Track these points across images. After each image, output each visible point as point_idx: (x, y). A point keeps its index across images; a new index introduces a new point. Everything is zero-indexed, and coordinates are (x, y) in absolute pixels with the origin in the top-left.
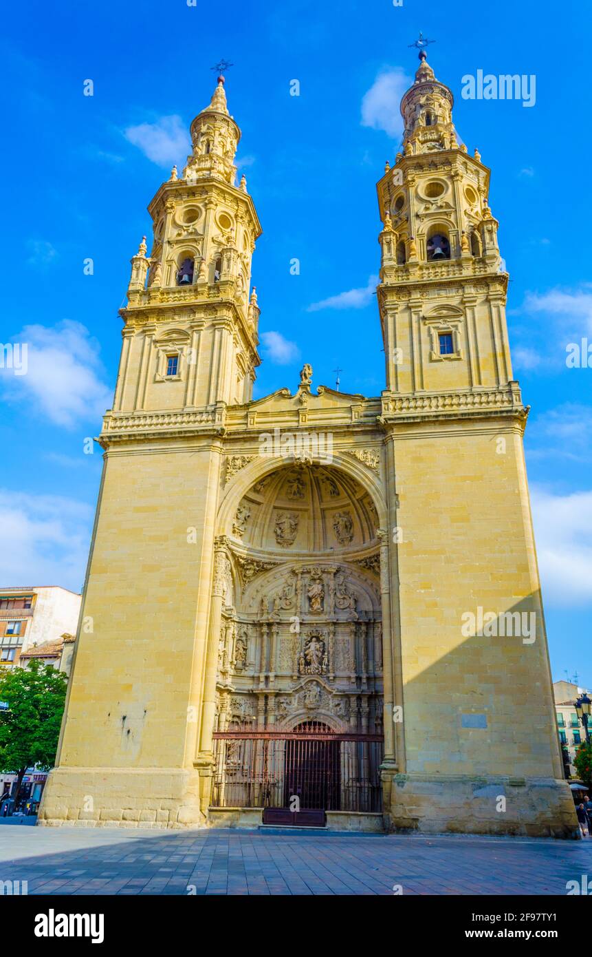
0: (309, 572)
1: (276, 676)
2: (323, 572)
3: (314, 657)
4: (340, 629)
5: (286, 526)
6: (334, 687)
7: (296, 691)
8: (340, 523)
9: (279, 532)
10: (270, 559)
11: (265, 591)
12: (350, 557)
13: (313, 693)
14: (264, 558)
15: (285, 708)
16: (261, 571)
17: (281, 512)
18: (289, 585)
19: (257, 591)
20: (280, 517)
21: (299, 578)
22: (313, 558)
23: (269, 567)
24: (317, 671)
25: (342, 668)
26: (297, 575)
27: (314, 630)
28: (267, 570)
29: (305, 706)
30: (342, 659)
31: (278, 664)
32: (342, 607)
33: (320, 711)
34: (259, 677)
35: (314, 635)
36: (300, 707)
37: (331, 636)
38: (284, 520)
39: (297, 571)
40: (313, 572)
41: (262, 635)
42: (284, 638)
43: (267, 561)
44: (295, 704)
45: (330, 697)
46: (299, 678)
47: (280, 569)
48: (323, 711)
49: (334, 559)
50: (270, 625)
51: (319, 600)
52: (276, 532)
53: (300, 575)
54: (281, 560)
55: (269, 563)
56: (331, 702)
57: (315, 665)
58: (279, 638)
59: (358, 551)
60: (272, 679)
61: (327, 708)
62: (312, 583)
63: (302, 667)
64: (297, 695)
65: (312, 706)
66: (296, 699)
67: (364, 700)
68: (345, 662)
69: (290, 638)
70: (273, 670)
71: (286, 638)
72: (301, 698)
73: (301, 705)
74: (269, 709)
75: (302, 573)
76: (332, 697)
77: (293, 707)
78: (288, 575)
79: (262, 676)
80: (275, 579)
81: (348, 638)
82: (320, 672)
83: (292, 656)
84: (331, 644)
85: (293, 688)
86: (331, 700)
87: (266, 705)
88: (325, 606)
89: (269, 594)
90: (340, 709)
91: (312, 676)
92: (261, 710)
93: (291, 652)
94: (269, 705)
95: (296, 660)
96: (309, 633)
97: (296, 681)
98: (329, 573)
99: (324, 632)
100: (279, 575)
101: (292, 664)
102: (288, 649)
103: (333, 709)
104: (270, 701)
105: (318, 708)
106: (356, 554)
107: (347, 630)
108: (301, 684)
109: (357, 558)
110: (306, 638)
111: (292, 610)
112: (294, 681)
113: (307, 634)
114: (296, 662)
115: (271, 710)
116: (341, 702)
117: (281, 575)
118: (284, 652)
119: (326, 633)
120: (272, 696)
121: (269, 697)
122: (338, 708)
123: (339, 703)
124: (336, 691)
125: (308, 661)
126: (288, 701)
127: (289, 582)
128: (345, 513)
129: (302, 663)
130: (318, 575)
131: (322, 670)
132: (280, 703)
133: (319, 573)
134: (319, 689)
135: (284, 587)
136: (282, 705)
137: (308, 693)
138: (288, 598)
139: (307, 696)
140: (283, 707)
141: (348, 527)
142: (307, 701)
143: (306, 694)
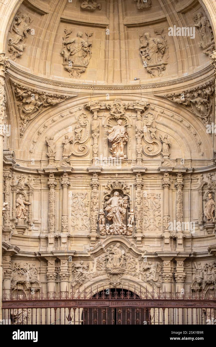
0: (108, 109)
1: (69, 237)
2: (127, 110)
3: (118, 214)
4: (148, 181)
5: (76, 47)
6: (142, 249)
7: (95, 254)
8: (151, 45)
9: (67, 54)
10: (57, 91)
11: (49, 133)
12: (163, 91)
13: (117, 256)
14: (49, 89)
15: (82, 274)
16: (45, 107)
17: (70, 27)
18: (82, 126)
19: (39, 133)
20: (68, 34)
21: (95, 117)
22: (113, 91)
23: (55, 101)
24: (121, 231)
25: (152, 226)
26: (92, 112)
27: (117, 182)
28: (52, 106)
29: (107, 270)
30: (152, 216)
31: (70, 223)
32: (151, 154)
33: (124, 276)
34: (47, 238)
35: (116, 188)
36: (99, 272)
37: (139, 189)
38: (72, 40)
39: (92, 108)
40: (113, 110)
41: (49, 187)
42: (77, 191)
43: (52, 93)
44: (93, 269)
46: (98, 238)
47: (69, 105)
48: (129, 277)
49: (141, 94)
50: (59, 175)
51: (122, 145)
52: (63, 55)
53: (95, 113)
54: (71, 93)
55: (56, 97)
56: (138, 266)
57: (118, 224)
58: (71, 192)
59: (174, 83)
60: (64, 240)
61: (133, 273)
62: (112, 123)
63: (102, 226)
64: (96, 259)
65: (116, 271)
66: (96, 263)
67: (180, 263)
68: (155, 220)
69: (85, 192)
70: (64, 230)
71: (80, 191)
72: (101, 262)
73: (101, 270)
74: (62, 275)
75: (99, 110)
76: (139, 261)
77: (92, 272)
78: (81, 112)
79: (51, 236)
80: (63, 117)
81: (158, 192)
82: (125, 232)
83: (88, 213)
84: (139, 199)
85: (91, 251)
86: (138, 264)
87: (58, 270)
88: (129, 152)
89: (56, 137)
90: (150, 273)
91: (114, 236)
92: (51, 277)
93: (87, 208)
94: (61, 271)
95: (94, 217)
96: (109, 186)
97: (94, 242)
98: (135, 111)
99: (129, 184)
100: (68, 113)
101: (88, 222)
102: (83, 205)
103: (142, 274)
104: (63, 265)
105: (123, 274)
106: (172, 87)
107: (159, 182)
108: (101, 245)
109: (173, 92)
110: (106, 191)
111: (87, 157)
112: (92, 242)
113: (106, 187)
114: (94, 220)
115: (64, 277)
116: (152, 266)
117: (71, 113)
118: (77, 208)
119: (131, 186)
120: (64, 259)
121: (61, 260)
122: (147, 273)
123: (149, 266)
124: (145, 253)
125: (110, 219)
126: (85, 266)
127: (82, 121)
128: (157, 33)
129: (102, 221)
130: (121, 113)
131: (127, 229)
132: (75, 268)
133: (122, 110)
134: (123, 252)
135: (76, 128)
136: (77, 270)
137: (110, 257)
138: (81, 142)
139: (110, 260)
140: (79, 273)
141: (161, 51)
142: (109, 266)
143: (108, 257)
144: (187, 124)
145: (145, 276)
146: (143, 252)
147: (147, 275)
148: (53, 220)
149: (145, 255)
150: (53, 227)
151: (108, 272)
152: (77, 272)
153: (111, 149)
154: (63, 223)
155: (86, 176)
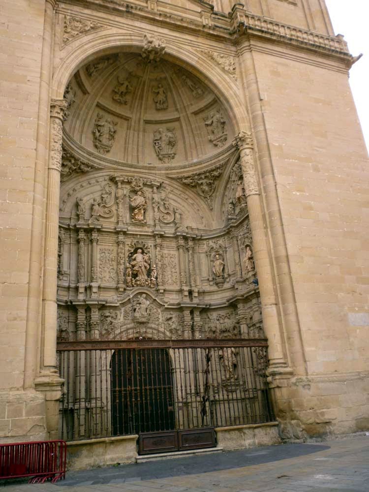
0: (129, 183)
1: (99, 287)
2: (145, 185)
3: (143, 268)
4: (166, 243)
5: (105, 130)
6: (166, 300)
7: (123, 304)
8: (163, 138)
9: (98, 134)
10: (89, 160)
12: (174, 174)
13: (143, 306)
14: (83, 156)
15: (111, 323)
16: (77, 173)
19: (69, 195)
20: (99, 118)
21: (119, 187)
22: (133, 169)
23: (86, 169)
24: (147, 283)
25: (170, 281)
26: (116, 183)
27: (140, 241)
28: (83, 173)
29: (134, 319)
30: (170, 273)
31: (99, 275)
32: (166, 222)
33: (150, 325)
34: (77, 288)
35: (139, 246)
36: (126, 322)
37: (158, 249)
38: (102, 124)
39: (117, 179)
40: (134, 183)
41: (78, 242)
42: (103, 247)
43: (86, 161)
44: (121, 318)
45: (159, 310)
46: (125, 289)
47: (96, 175)
48: (153, 326)
49: (156, 174)
50: (89, 231)
51: (142, 212)
52: (94, 133)
54: (100, 164)
55: (88, 166)
56: (160, 316)
57: (143, 277)
58: (99, 247)
59: (185, 167)
60: (94, 290)
61: (157, 322)
63: (129, 278)
64: (123, 309)
65: (144, 320)
66: (123, 313)
67: (197, 313)
68: (172, 276)
69: (111, 248)
70: (95, 280)
71: (107, 247)
72: (128, 311)
73: (128, 320)
74: (93, 323)
75: (123, 182)
76: (162, 311)
77: (120, 321)
78: (106, 182)
79: (82, 286)
80: (90, 184)
81: (174, 252)
82: (150, 284)
83: (115, 267)
84: (159, 257)
85: (120, 301)
86: (161, 314)
87: (88, 318)
88: (147, 218)
89: (85, 199)
90: (173, 322)
91: (141, 288)
92: (82, 325)
93: (113, 262)
94: (92, 319)
95: (122, 270)
96: (133, 244)
97: (121, 293)
98: (151, 186)
99: (149, 244)
100: (95, 182)
101: (115, 275)
102: (110, 259)
103: (164, 323)
104: (94, 314)
105: (148, 323)
106: (182, 170)
107: (173, 244)
108: (129, 296)
109: (182, 175)
110: (130, 249)
111: (112, 219)
112: (120, 293)
113: (130, 246)
114: (122, 273)
115: (95, 325)
116: (174, 316)
117: (98, 182)
118: (104, 262)
119: (151, 246)
120: (95, 308)
121: (92, 309)
122: (170, 322)
123: (171, 316)
124: (168, 303)
125: (135, 272)
126: (113, 315)
127: (107, 189)
128: (168, 130)
129: (129, 273)
130: (140, 186)
131: (151, 283)
132: (105, 316)
133: (141, 185)
134: (148, 303)
135: (102, 194)
136: (107, 319)
137: (137, 307)
138: (107, 206)
139: (137, 310)
140: (109, 321)
141: (171, 144)
142: (137, 314)
143: (135, 307)
144: (191, 201)
145: (167, 325)
146: (166, 303)
147: (169, 324)
148: (83, 271)
149: (169, 305)
150: (83, 277)
151: (136, 321)
152: (106, 320)
153: (133, 214)
154: (92, 274)
155: (113, 234)
